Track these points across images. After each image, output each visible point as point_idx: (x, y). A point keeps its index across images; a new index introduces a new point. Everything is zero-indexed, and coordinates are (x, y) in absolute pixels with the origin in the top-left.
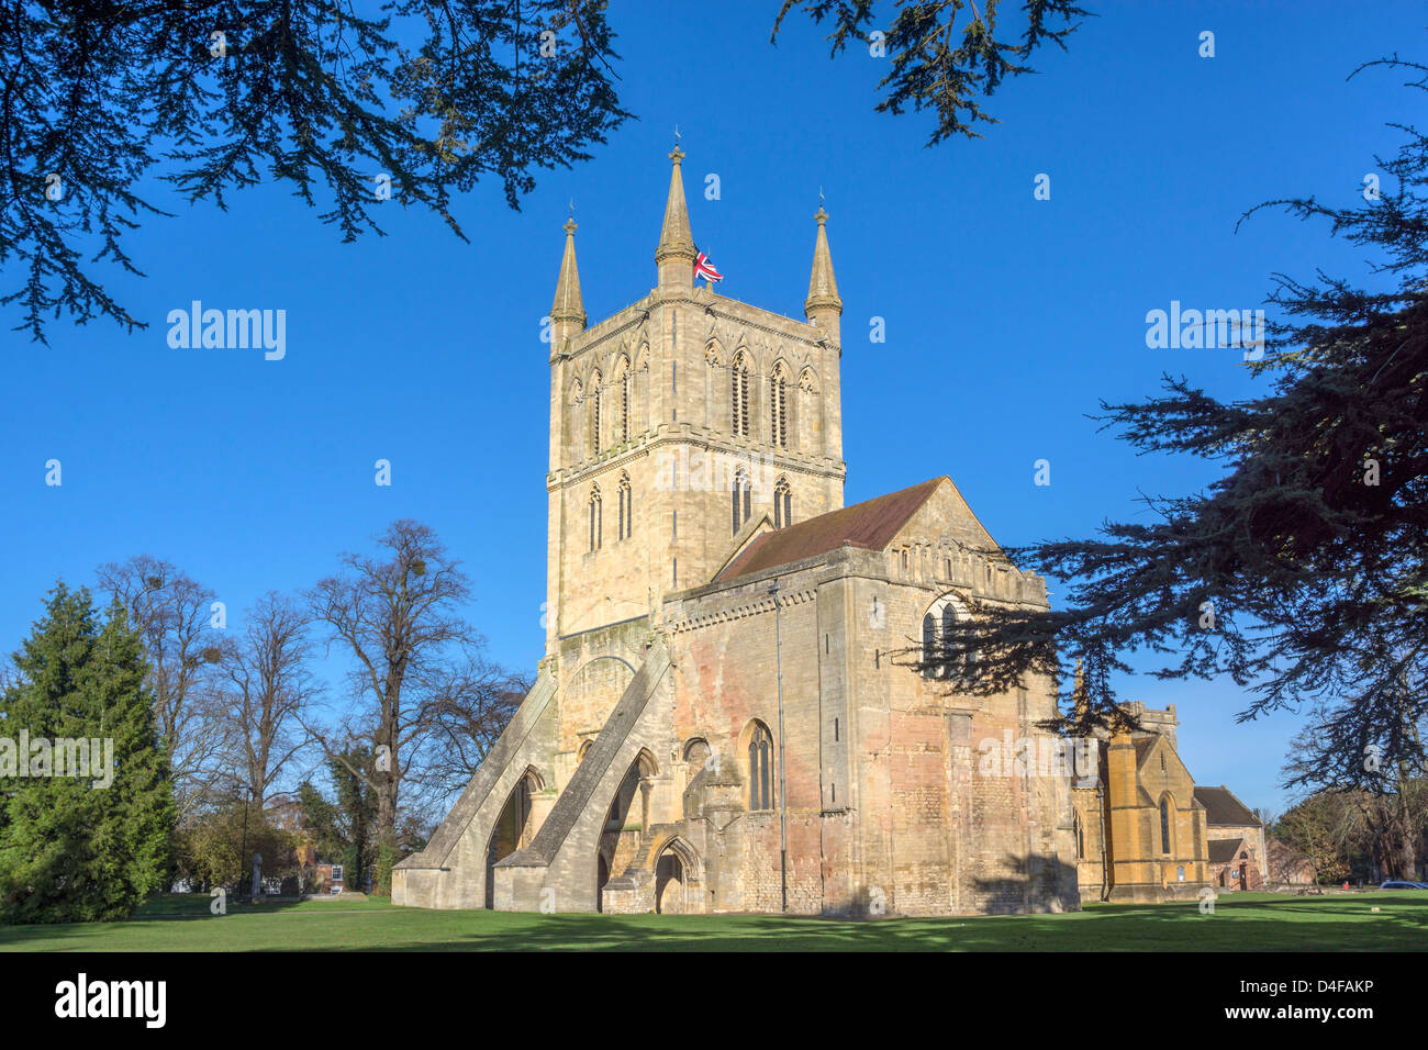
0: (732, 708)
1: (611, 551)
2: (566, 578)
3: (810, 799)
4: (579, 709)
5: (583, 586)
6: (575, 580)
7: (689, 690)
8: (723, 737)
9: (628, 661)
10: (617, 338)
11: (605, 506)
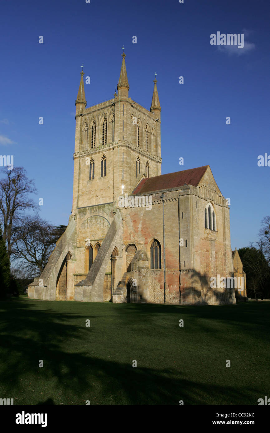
0: (145, 235)
1: (98, 181)
2: (80, 188)
3: (175, 266)
4: (85, 233)
5: (87, 191)
6: (84, 189)
7: (128, 228)
8: (142, 244)
9: (105, 217)
10: (102, 111)
11: (96, 165)
